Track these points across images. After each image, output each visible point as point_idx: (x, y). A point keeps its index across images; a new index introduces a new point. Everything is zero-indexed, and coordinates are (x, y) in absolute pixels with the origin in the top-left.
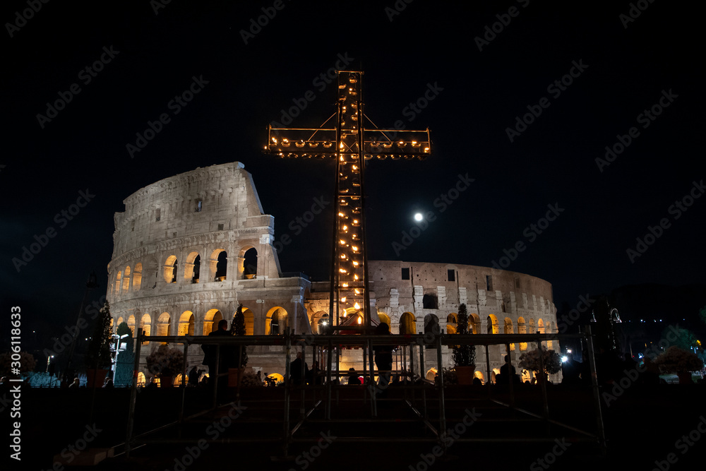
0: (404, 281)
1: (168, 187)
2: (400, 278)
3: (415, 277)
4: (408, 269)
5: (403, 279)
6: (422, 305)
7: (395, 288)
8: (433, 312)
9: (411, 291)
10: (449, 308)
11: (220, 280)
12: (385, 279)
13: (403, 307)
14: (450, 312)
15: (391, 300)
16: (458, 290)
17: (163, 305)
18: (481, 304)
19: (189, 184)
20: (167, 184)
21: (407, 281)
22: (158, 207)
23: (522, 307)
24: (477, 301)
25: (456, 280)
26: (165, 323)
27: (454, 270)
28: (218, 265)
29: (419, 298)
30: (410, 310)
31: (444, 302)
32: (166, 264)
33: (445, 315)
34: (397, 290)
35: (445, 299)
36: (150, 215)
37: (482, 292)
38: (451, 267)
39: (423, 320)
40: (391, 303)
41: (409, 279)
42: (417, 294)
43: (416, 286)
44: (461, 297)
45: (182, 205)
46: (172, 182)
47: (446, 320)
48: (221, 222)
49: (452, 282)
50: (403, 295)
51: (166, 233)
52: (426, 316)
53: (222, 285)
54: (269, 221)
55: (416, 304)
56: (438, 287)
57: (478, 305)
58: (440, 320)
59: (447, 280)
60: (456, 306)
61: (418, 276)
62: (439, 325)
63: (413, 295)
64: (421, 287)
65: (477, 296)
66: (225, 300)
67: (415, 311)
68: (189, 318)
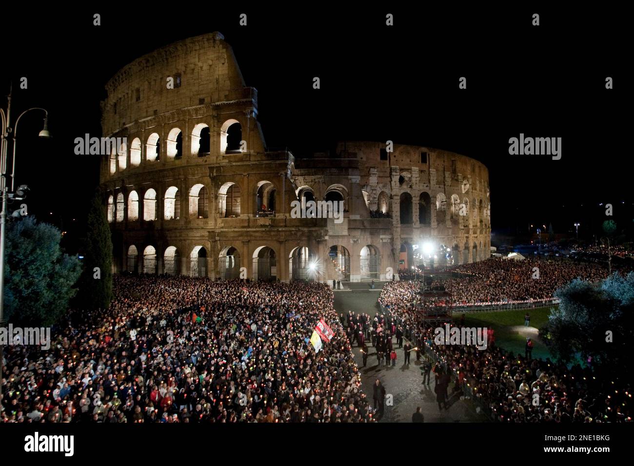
0: (383, 161)
1: (145, 65)
2: (379, 158)
3: (392, 158)
5: (382, 159)
6: (398, 184)
7: (374, 168)
8: (408, 190)
9: (388, 171)
10: (421, 188)
11: (203, 156)
12: (364, 159)
13: (381, 185)
15: (370, 178)
16: (429, 171)
17: (148, 181)
18: (447, 185)
20: (144, 62)
21: (385, 161)
22: (137, 86)
23: (476, 189)
24: (444, 182)
25: (428, 162)
26: (152, 199)
27: (426, 153)
28: (201, 142)
29: (396, 178)
30: (388, 188)
31: (417, 182)
32: (149, 143)
33: (418, 194)
34: (376, 170)
35: (418, 179)
36: (130, 95)
37: (447, 174)
38: (424, 149)
39: (399, 198)
40: (371, 182)
41: (386, 159)
42: (394, 173)
43: (392, 166)
44: (432, 178)
45: (161, 82)
46: (150, 59)
47: (418, 198)
48: (202, 97)
49: (424, 164)
50: (381, 174)
51: (147, 112)
52: (402, 194)
53: (206, 161)
54: (253, 94)
55: (393, 183)
56: (413, 168)
57: (444, 185)
58: (414, 199)
59: (420, 161)
60: (427, 186)
61: (395, 156)
62: (412, 202)
63: (391, 174)
64: (398, 167)
65: (444, 177)
66: (210, 176)
67: (392, 189)
68: (174, 194)
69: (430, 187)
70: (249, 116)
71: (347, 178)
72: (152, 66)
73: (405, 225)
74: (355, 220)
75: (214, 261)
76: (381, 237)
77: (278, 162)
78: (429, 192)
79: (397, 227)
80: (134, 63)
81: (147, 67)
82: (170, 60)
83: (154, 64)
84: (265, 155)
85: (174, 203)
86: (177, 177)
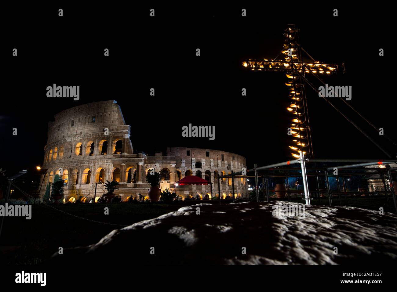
0: (188, 156)
1: (78, 110)
2: (186, 155)
3: (192, 154)
4: (190, 151)
5: (187, 155)
6: (195, 167)
8: (200, 169)
9: (190, 160)
10: (206, 168)
11: (103, 154)
12: (179, 155)
13: (187, 167)
14: (207, 170)
15: (182, 164)
16: (210, 160)
17: (75, 166)
18: (219, 166)
19: (89, 109)
20: (77, 109)
22: (72, 119)
24: (218, 165)
25: (209, 156)
26: (75, 174)
27: (208, 152)
28: (103, 148)
29: (194, 164)
30: (190, 169)
31: (204, 165)
32: (76, 147)
33: (204, 171)
34: (184, 160)
35: (205, 164)
36: (68, 123)
37: (219, 161)
38: (207, 150)
39: (195, 173)
40: (182, 166)
41: (190, 155)
42: (193, 162)
43: (192, 159)
44: (211, 163)
45: (85, 119)
46: (80, 108)
47: (205, 173)
50: (187, 162)
51: (77, 132)
52: (196, 172)
53: (105, 157)
54: (128, 128)
55: (192, 166)
56: (202, 159)
57: (218, 167)
58: (202, 173)
59: (206, 156)
60: (209, 167)
61: (194, 154)
62: (202, 175)
63: (191, 162)
64: (195, 159)
65: (218, 163)
67: (192, 169)
68: (88, 172)
69: (210, 168)
70: (126, 138)
71: (170, 165)
72: (81, 111)
74: (173, 184)
77: (138, 159)
78: (210, 170)
79: (194, 187)
80: (72, 109)
81: (78, 111)
83: (82, 111)
84: (132, 155)
85: (87, 176)
86: (90, 164)
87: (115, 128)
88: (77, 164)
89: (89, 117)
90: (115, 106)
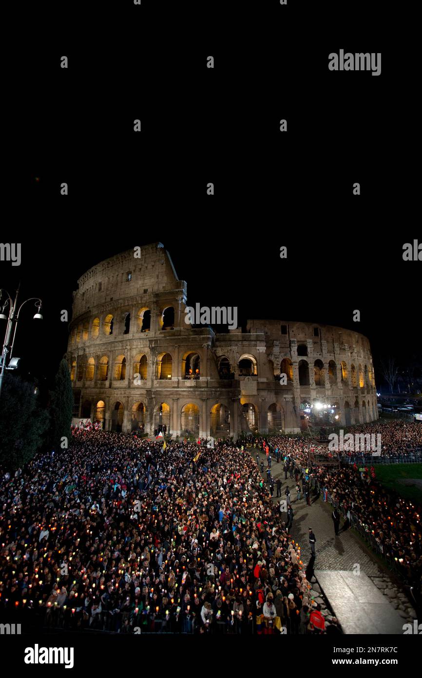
0: (283, 335)
1: (107, 266)
2: (280, 333)
3: (291, 332)
4: (286, 326)
5: (282, 333)
6: (296, 353)
7: (277, 340)
8: (305, 358)
9: (288, 342)
10: (315, 355)
11: (145, 332)
12: (269, 334)
13: (282, 354)
14: (317, 359)
15: (274, 349)
16: (321, 343)
17: (103, 350)
18: (336, 353)
19: (122, 262)
20: (106, 264)
21: (285, 335)
22: (100, 281)
23: (360, 357)
24: (334, 351)
25: (319, 335)
26: (104, 364)
27: (317, 328)
28: (144, 321)
29: (295, 348)
30: (288, 357)
31: (312, 351)
32: (105, 321)
33: (313, 361)
34: (278, 342)
35: (312, 349)
36: (94, 287)
37: (336, 345)
38: (315, 325)
39: (297, 364)
40: (274, 351)
41: (286, 334)
42: (292, 345)
43: (292, 339)
44: (323, 348)
45: (117, 278)
46: (110, 262)
47: (313, 364)
48: (146, 288)
49: (317, 337)
50: (283, 346)
51: (105, 299)
52: (300, 361)
53: (147, 335)
54: (183, 285)
55: (292, 352)
56: (308, 340)
57: (334, 354)
58: (310, 365)
59: (313, 335)
60: (320, 355)
61: (293, 331)
62: (308, 368)
63: (290, 346)
64: (295, 339)
65: (334, 347)
66: (149, 346)
67: (291, 357)
68: (122, 360)
69: (322, 355)
70: (180, 302)
71: (256, 349)
72: (111, 266)
73: (304, 387)
74: (262, 383)
75: (150, 414)
76: (284, 396)
77: (202, 336)
78: (322, 360)
79: (297, 388)
80: (99, 265)
81: (108, 267)
82: (124, 262)
83: (113, 266)
84: (192, 331)
85: (120, 367)
86: (125, 348)
87: (162, 287)
88: (105, 348)
89: (123, 274)
90: (161, 252)
